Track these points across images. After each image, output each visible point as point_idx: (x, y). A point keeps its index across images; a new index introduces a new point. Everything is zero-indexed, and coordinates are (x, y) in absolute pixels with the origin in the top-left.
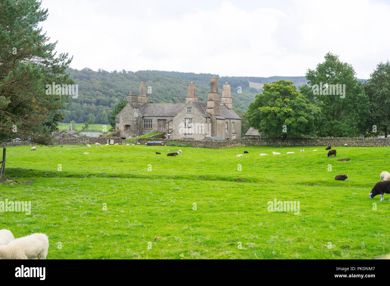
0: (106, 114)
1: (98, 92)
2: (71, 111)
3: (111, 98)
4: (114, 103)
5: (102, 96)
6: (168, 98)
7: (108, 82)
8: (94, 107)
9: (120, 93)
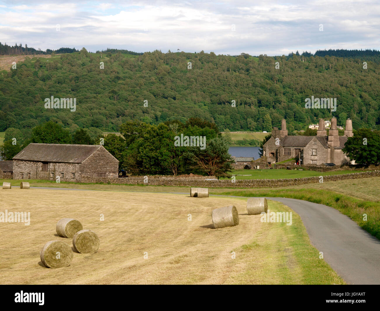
0: (269, 118)
1: (258, 88)
2: (225, 116)
3: (276, 97)
4: (280, 104)
5: (264, 94)
6: (353, 94)
7: (272, 73)
8: (254, 109)
9: (288, 89)
